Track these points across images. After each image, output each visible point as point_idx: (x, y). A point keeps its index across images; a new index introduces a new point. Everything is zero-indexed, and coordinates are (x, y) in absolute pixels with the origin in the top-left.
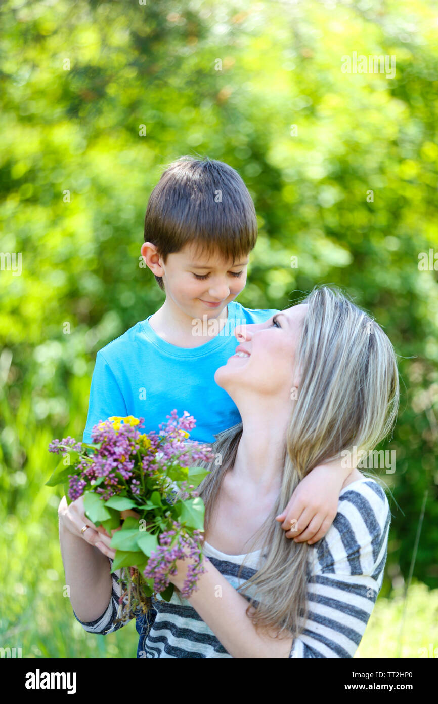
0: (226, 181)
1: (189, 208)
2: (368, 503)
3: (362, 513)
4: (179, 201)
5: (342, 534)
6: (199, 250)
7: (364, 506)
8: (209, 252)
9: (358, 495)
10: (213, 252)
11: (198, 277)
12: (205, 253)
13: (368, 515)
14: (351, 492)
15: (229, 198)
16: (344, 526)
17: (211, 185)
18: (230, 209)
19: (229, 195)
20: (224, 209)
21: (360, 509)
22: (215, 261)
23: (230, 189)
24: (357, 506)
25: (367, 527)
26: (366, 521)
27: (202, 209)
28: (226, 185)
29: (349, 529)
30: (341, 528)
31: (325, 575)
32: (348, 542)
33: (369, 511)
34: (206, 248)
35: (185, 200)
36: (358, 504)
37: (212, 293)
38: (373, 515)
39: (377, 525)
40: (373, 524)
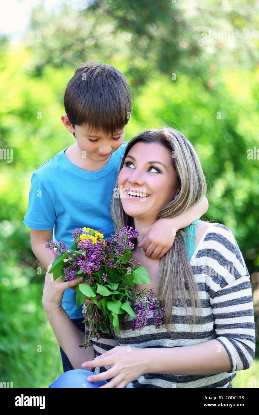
0: (111, 84)
1: (86, 101)
2: (222, 236)
3: (222, 243)
4: (80, 95)
5: (218, 261)
6: (90, 128)
7: (221, 239)
8: (96, 130)
9: (214, 234)
10: (99, 130)
11: (91, 141)
12: (94, 129)
13: (226, 243)
14: (210, 234)
15: (111, 96)
16: (217, 255)
17: (100, 87)
18: (110, 104)
19: (111, 94)
20: (106, 104)
21: (220, 241)
22: (101, 134)
23: (112, 90)
24: (217, 241)
25: (229, 249)
26: (226, 247)
27: (93, 104)
28: (110, 86)
29: (220, 256)
30: (216, 257)
31: (224, 288)
32: (224, 264)
33: (225, 240)
34: (95, 127)
35: (84, 95)
36: (218, 239)
37: (100, 150)
38: (228, 242)
39: (233, 246)
40: (231, 246)
